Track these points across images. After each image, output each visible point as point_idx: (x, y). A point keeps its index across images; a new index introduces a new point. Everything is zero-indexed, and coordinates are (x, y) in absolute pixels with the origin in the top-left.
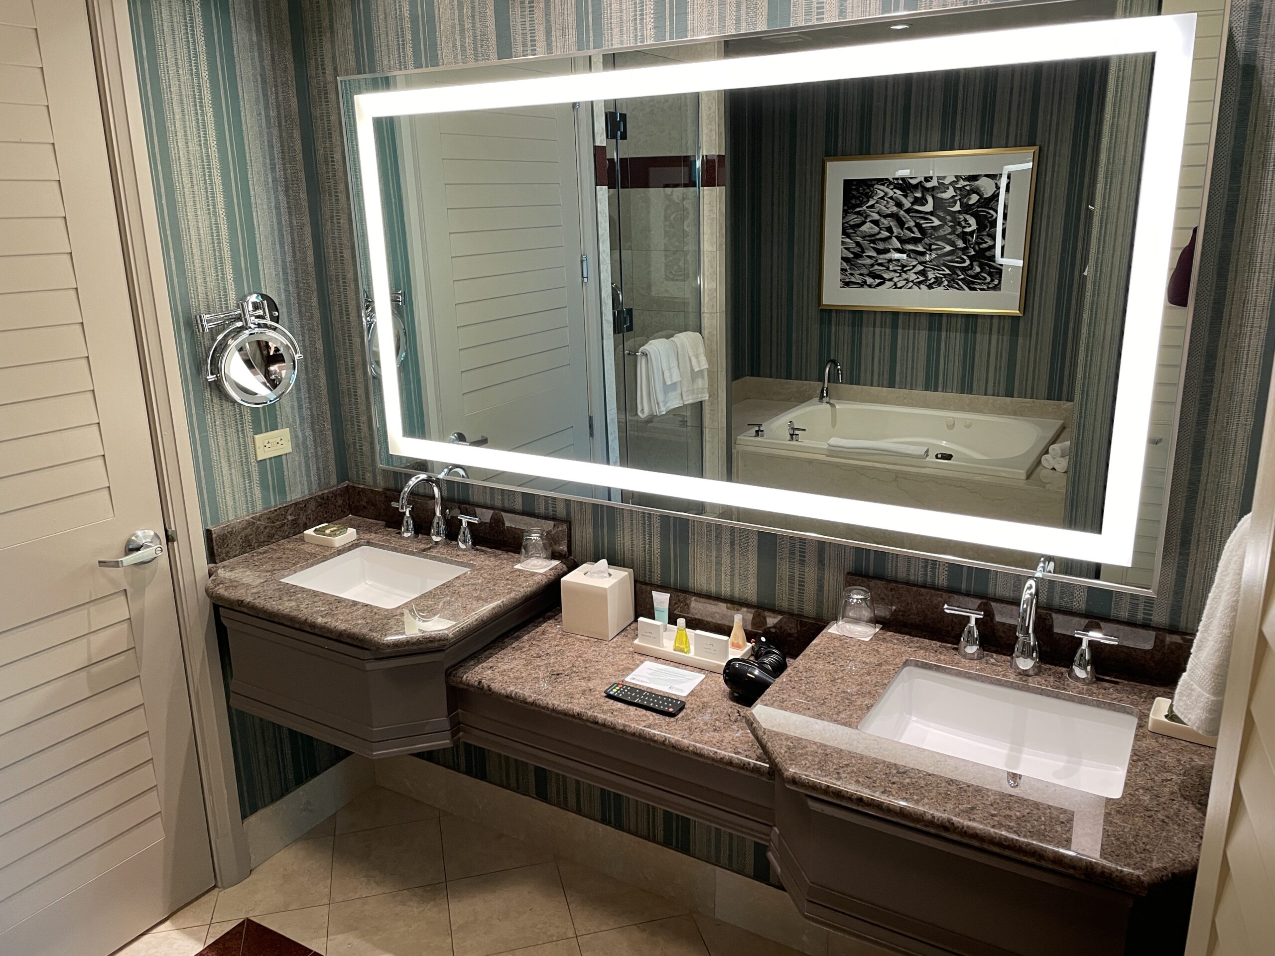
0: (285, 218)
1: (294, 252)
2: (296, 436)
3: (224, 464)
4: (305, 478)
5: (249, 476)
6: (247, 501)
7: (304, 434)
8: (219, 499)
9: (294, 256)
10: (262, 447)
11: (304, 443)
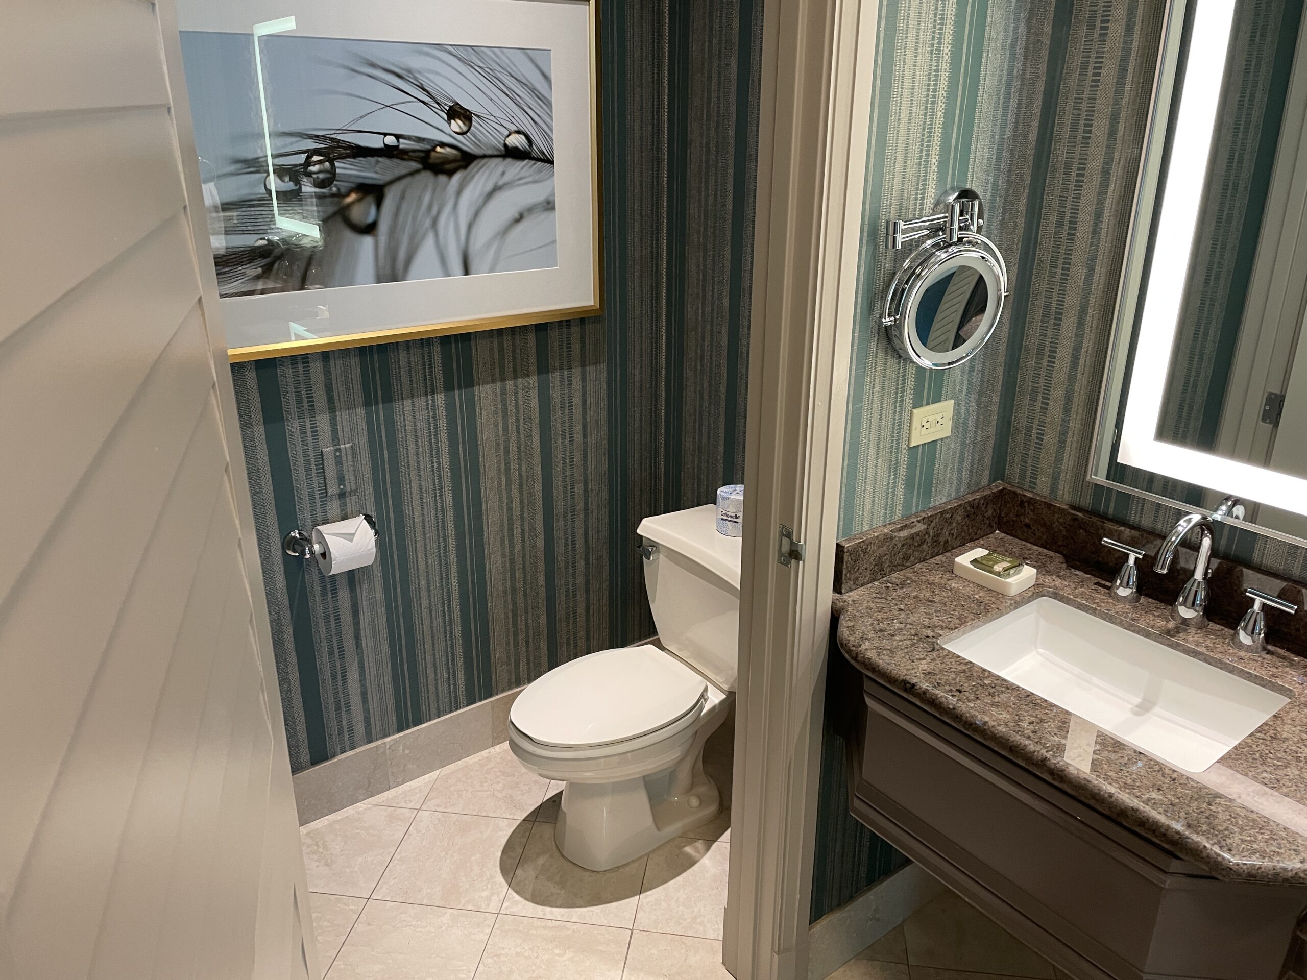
0: (1019, 65)
1: (1017, 123)
2: (959, 413)
3: (872, 451)
4: (955, 475)
5: (896, 469)
6: (887, 505)
7: (967, 409)
8: (857, 501)
9: (1015, 129)
10: (919, 426)
11: (965, 423)
